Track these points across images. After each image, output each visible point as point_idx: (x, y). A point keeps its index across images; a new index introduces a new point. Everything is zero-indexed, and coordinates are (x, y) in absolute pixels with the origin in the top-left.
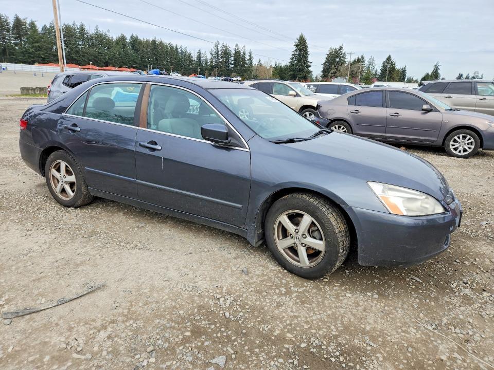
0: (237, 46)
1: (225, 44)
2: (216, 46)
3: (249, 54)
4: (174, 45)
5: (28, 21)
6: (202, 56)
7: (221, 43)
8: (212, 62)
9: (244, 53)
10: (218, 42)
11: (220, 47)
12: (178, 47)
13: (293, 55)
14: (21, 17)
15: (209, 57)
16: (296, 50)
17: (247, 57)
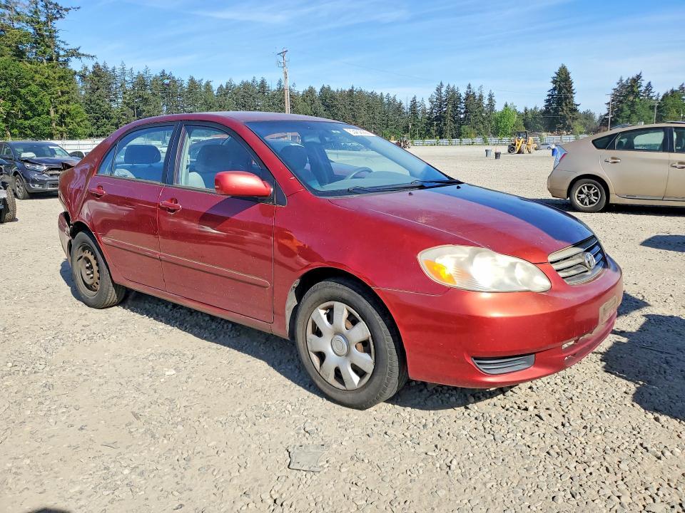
0: (469, 87)
1: (451, 86)
2: (439, 90)
3: (488, 97)
4: (379, 93)
5: (204, 83)
6: (418, 105)
7: (445, 85)
8: (431, 113)
9: (481, 96)
10: (441, 83)
11: (443, 90)
12: (385, 95)
13: (549, 95)
14: (197, 79)
15: (428, 106)
16: (554, 89)
17: (486, 102)
